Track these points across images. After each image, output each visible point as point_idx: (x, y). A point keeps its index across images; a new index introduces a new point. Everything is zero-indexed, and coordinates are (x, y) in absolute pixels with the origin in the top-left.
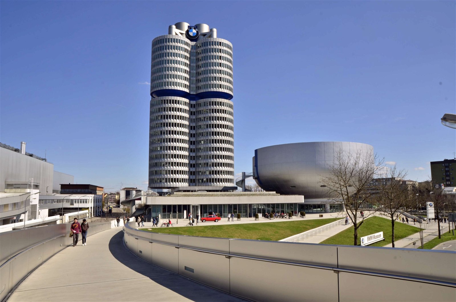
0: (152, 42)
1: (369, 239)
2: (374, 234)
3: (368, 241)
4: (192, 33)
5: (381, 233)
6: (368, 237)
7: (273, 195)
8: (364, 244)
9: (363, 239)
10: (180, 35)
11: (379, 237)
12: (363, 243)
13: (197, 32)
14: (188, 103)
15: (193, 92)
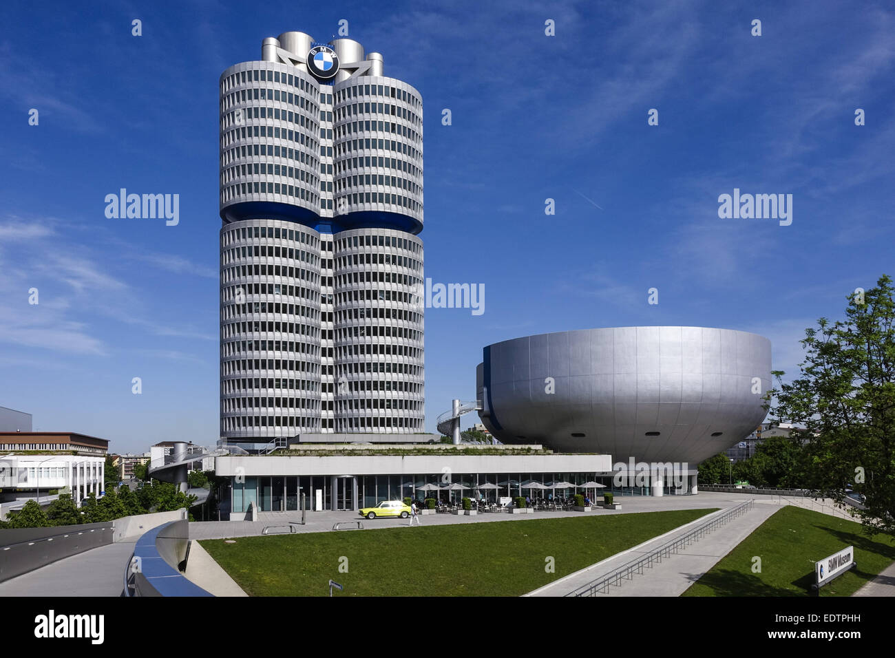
1: (831, 566)
3: (829, 571)
4: (322, 62)
5: (850, 550)
6: (830, 561)
7: (536, 453)
8: (823, 579)
9: (822, 566)
10: (291, 64)
11: (847, 562)
12: (822, 577)
13: (335, 60)
14: (316, 238)
15: (326, 213)
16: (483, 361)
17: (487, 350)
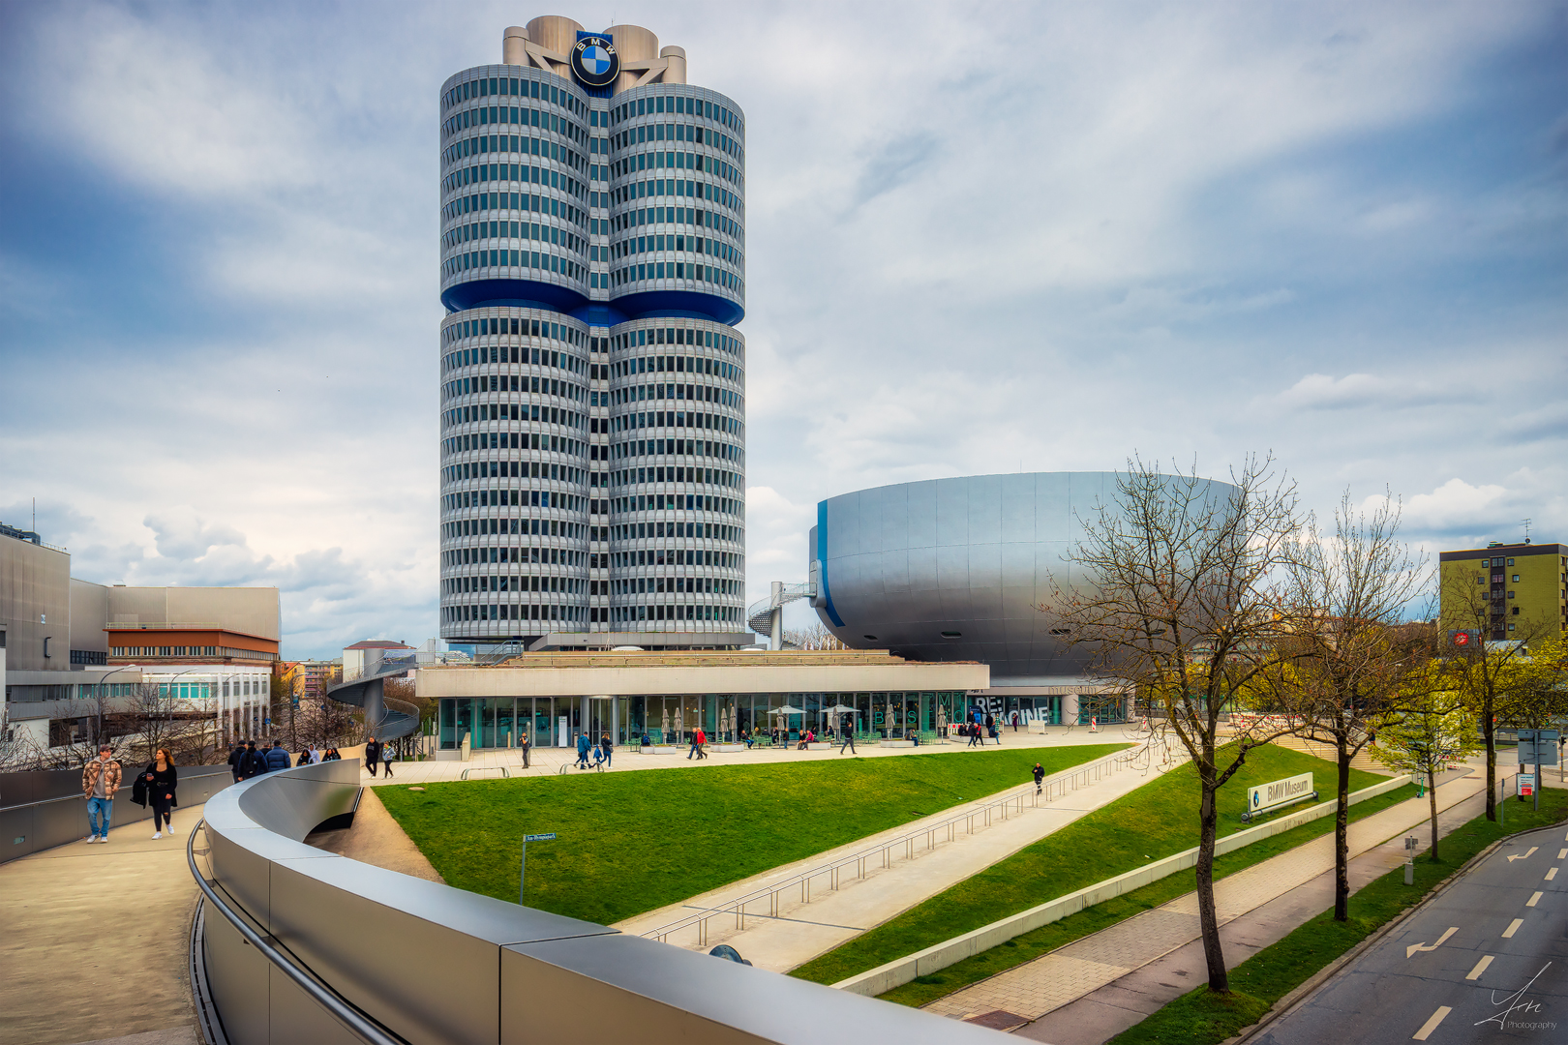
0: (442, 91)
1: (1274, 793)
2: (1287, 780)
3: (1269, 800)
4: (594, 61)
5: (1308, 777)
6: (1270, 788)
7: (880, 661)
8: (1259, 807)
9: (1256, 793)
10: (546, 67)
11: (1302, 790)
12: (1256, 805)
13: (614, 58)
14: (583, 334)
15: (598, 294)
16: (816, 524)
17: (823, 508)
